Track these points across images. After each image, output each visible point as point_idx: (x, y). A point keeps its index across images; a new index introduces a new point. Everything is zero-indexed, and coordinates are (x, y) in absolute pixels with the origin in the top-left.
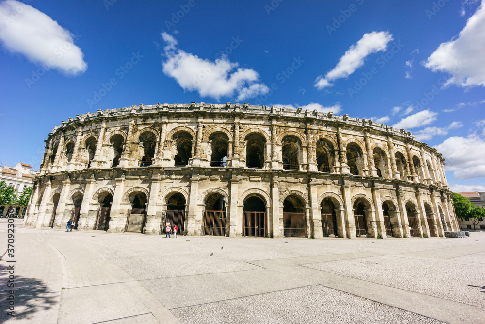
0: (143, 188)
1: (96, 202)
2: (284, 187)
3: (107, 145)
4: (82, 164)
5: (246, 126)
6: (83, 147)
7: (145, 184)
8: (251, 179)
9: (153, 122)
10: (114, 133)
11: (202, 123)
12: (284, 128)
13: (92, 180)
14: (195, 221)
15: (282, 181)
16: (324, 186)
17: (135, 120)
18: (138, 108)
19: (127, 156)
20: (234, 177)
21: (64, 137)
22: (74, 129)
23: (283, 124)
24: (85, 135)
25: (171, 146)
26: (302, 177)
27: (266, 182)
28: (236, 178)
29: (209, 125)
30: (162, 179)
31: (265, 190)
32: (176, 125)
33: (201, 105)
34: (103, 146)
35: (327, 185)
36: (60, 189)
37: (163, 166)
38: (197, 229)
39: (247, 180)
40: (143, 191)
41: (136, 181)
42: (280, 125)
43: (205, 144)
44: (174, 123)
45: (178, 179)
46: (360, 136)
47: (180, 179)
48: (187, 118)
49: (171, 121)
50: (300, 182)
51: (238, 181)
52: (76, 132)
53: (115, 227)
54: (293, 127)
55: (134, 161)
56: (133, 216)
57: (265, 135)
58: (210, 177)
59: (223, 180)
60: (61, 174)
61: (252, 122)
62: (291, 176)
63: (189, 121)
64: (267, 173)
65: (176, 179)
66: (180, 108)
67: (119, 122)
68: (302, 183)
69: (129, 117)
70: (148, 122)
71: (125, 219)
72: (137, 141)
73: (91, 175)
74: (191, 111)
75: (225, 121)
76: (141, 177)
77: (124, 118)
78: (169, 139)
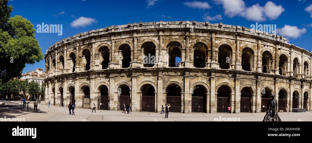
0: (87, 83)
1: (68, 92)
2: (166, 79)
3: (69, 60)
4: (60, 71)
5: (142, 38)
6: (59, 61)
7: (88, 81)
8: (145, 75)
9: (88, 43)
10: (70, 52)
11: (113, 40)
12: (169, 37)
13: (65, 80)
14: (113, 102)
15: (165, 75)
16: (196, 78)
17: (79, 43)
18: (80, 35)
19: (78, 65)
20: (134, 74)
21: (51, 56)
22: (54, 51)
23: (168, 34)
24: (59, 54)
25: (98, 57)
26: (179, 72)
27: (155, 76)
28: (135, 75)
29: (118, 40)
30: (96, 78)
31: (154, 82)
32: (99, 43)
33: (112, 28)
34: (67, 60)
35: (198, 76)
36: (54, 85)
37: (95, 70)
38: (115, 107)
39: (142, 75)
40: (87, 85)
41: (83, 79)
42: (166, 34)
43: (117, 54)
44: (98, 41)
45: (103, 77)
46: (232, 39)
47: (104, 77)
48: (106, 38)
49: (97, 41)
50: (178, 75)
51: (136, 77)
52: (55, 53)
53: (78, 105)
54: (175, 36)
55: (82, 67)
56: (85, 99)
57: (155, 43)
58: (120, 75)
59: (128, 76)
60: (53, 77)
61: (146, 35)
62: (171, 71)
63: (106, 39)
64: (155, 70)
65: (102, 77)
66: (101, 31)
67: (72, 45)
68: (180, 76)
69: (76, 42)
70: (85, 43)
71: (82, 101)
72: (81, 56)
73: (64, 78)
74: (107, 33)
75: (128, 36)
76: (86, 77)
77: (74, 43)
78: (97, 53)
